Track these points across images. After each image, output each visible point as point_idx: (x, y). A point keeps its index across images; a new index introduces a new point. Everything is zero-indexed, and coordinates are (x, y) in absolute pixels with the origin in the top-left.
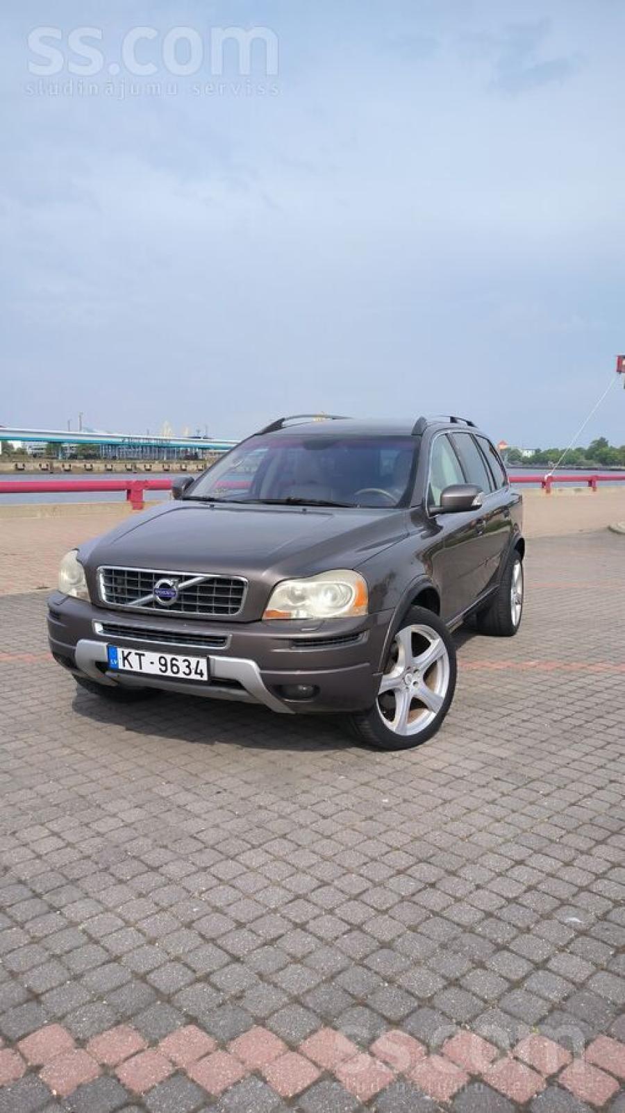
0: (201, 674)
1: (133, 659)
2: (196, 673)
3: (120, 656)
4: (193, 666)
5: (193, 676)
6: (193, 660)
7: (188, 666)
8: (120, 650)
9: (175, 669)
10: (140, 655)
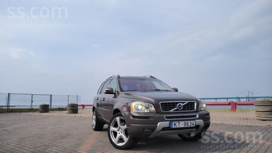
0: (194, 125)
1: (177, 124)
2: (192, 125)
3: (173, 124)
4: (192, 123)
5: (192, 126)
6: (192, 122)
7: (191, 123)
8: (173, 123)
9: (188, 125)
10: (179, 123)
